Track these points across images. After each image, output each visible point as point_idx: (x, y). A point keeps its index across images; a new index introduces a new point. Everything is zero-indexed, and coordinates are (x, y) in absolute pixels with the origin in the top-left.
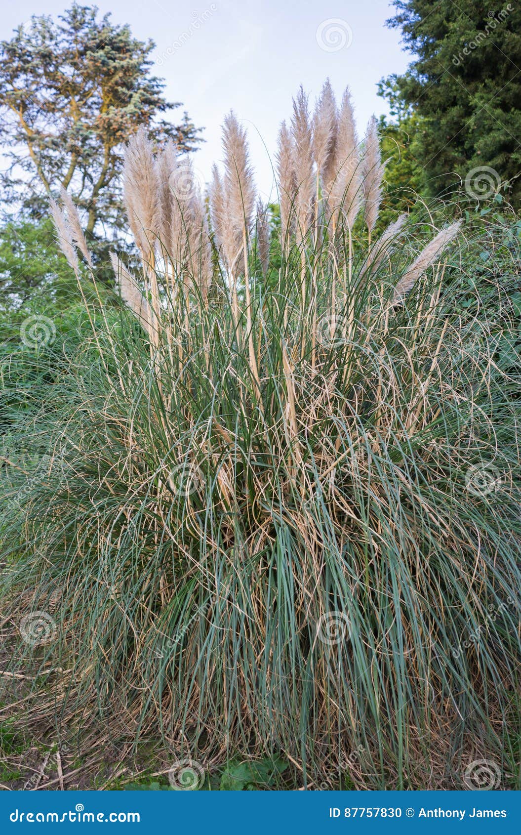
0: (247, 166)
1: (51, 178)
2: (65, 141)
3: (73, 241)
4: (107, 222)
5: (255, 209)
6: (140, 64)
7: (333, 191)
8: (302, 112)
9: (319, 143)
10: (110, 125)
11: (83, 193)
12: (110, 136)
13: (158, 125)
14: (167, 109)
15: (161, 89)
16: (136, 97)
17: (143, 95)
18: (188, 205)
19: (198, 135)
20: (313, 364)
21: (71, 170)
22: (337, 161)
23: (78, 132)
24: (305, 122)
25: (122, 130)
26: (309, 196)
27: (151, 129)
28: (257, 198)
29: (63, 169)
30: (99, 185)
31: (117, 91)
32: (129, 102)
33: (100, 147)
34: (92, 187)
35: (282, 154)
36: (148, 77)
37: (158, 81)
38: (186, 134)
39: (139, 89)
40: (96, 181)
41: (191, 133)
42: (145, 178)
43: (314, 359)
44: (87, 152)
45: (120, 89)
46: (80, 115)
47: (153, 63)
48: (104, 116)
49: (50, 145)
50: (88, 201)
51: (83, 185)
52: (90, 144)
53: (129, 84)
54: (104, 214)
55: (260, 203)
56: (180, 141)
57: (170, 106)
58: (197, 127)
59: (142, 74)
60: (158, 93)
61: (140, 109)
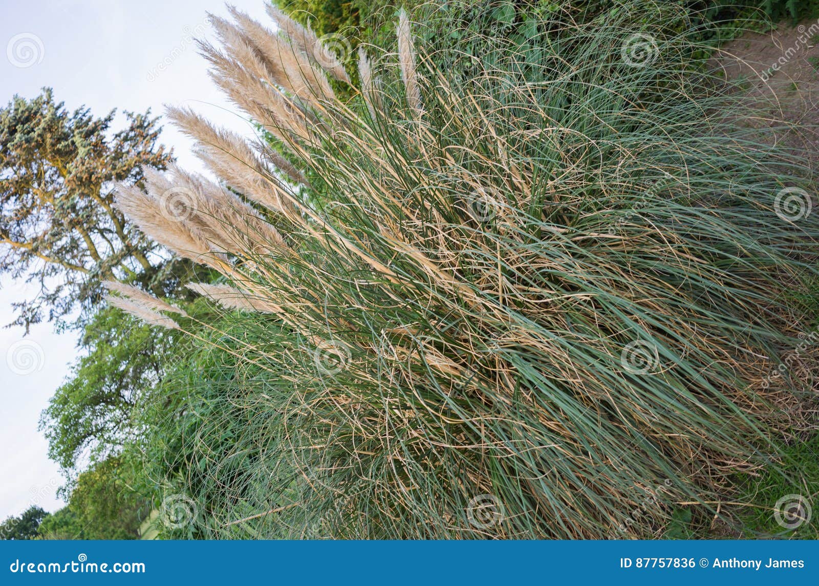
0: (217, 131)
1: (80, 261)
2: (62, 225)
3: (154, 309)
4: (154, 248)
5: (254, 150)
6: (55, 114)
7: (295, 86)
8: (214, 55)
9: (249, 64)
10: (80, 179)
11: (114, 246)
12: (89, 186)
13: (115, 142)
14: (109, 124)
15: (88, 115)
16: (78, 140)
17: (81, 133)
18: (205, 199)
19: (150, 118)
20: (411, 216)
21: (87, 240)
22: (275, 61)
23: (63, 209)
24: (224, 59)
25: (93, 173)
26: (282, 106)
27: (112, 150)
28: (247, 141)
29: (81, 246)
30: (119, 229)
31: (59, 150)
32: (76, 148)
33: (90, 201)
34: (116, 235)
35: (232, 95)
36: (70, 116)
37: (81, 111)
38: (141, 126)
39: (73, 132)
40: (114, 228)
41: (144, 121)
42: (155, 214)
43: (408, 213)
44: (85, 216)
45: (59, 146)
46: (51, 195)
47: (63, 103)
48: (69, 177)
49: (53, 239)
50: (125, 249)
51: (108, 241)
52: (81, 208)
53: (63, 136)
54: (145, 245)
55: (252, 142)
56: (142, 136)
57: (109, 119)
58: (143, 114)
59: (63, 119)
60: (90, 120)
61: (90, 145)
